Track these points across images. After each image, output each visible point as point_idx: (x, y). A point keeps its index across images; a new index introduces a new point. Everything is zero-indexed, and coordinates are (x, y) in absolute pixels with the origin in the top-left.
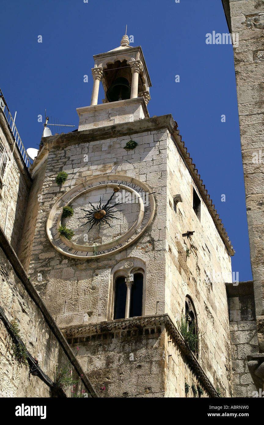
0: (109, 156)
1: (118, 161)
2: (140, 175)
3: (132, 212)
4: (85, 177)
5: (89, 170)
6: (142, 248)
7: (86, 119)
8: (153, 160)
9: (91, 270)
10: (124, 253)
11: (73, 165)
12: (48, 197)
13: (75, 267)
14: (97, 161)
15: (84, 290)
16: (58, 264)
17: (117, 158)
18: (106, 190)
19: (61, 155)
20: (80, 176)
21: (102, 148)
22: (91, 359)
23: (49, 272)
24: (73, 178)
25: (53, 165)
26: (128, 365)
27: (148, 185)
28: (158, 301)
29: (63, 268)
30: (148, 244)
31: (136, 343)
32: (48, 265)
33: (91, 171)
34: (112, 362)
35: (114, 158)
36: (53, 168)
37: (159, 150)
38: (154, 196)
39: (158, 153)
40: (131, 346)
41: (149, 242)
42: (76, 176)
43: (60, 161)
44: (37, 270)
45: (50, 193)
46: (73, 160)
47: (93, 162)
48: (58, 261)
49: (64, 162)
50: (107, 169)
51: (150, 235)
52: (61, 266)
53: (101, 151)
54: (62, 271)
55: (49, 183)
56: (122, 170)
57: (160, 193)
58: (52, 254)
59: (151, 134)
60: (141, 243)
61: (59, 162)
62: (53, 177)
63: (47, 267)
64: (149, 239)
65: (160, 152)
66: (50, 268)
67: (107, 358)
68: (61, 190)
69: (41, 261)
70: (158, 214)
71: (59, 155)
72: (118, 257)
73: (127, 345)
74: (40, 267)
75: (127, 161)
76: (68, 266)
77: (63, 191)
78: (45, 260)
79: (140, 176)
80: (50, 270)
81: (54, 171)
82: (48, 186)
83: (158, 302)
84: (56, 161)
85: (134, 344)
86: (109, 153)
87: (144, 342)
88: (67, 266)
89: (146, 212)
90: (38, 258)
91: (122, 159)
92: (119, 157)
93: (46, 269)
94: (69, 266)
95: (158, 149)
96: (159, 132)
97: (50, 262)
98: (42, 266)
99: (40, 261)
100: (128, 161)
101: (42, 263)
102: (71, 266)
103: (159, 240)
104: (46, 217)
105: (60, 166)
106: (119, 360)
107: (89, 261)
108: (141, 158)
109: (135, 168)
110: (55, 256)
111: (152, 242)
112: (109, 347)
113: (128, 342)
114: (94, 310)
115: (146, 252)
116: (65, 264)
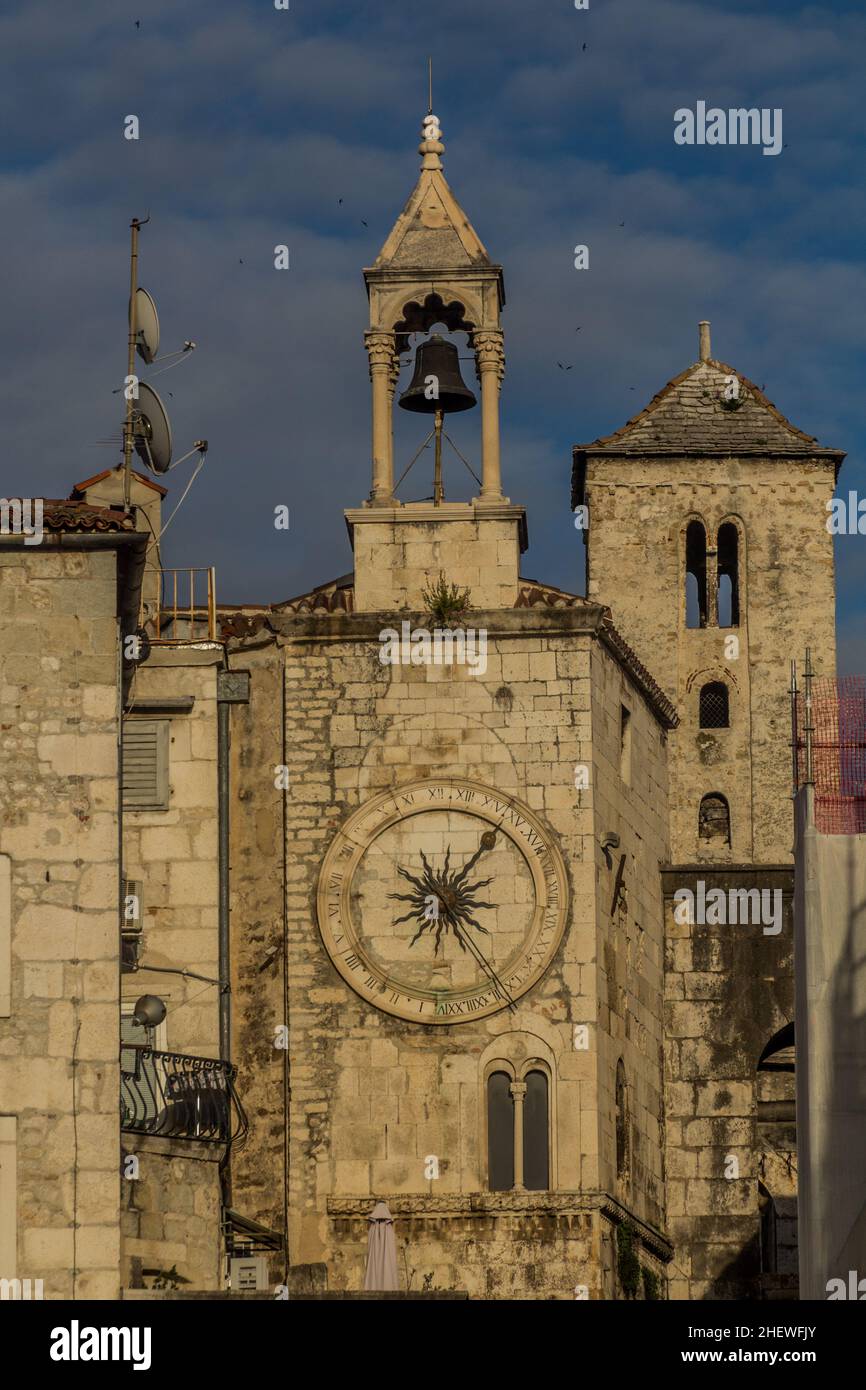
0: (446, 704)
1: (469, 729)
2: (527, 785)
3: (516, 903)
4: (393, 765)
5: (399, 745)
6: (545, 1010)
7: (372, 550)
8: (557, 743)
9: (435, 1052)
10: (505, 1015)
11: (359, 718)
12: (305, 813)
13: (395, 1038)
14: (417, 715)
15: (425, 1104)
16: (358, 1025)
17: (468, 717)
18: (449, 820)
19: (319, 674)
20: (380, 758)
21: (425, 672)
22: (455, 1271)
23: (338, 1043)
24: (361, 765)
25: (304, 705)
26: (530, 1293)
27: (549, 823)
28: (583, 1152)
29: (370, 1039)
30: (556, 1001)
31: (543, 1244)
32: (335, 1023)
33: (406, 748)
34: (499, 1283)
35: (459, 714)
36: (303, 715)
37: (572, 711)
38: (565, 862)
39: (569, 723)
40: (532, 1252)
41: (558, 995)
42: (370, 759)
43: (320, 694)
44: (310, 1033)
45: (309, 804)
46: (354, 700)
47: (409, 720)
48: (358, 1019)
49: (330, 701)
50: (446, 749)
51: (560, 976)
52: (364, 1033)
53: (425, 682)
54: (368, 1048)
55: (301, 768)
56: (483, 762)
57: (578, 856)
58: (339, 995)
59: (549, 649)
60: (541, 996)
61: (317, 699)
62: (308, 751)
63: (332, 1029)
64: (557, 989)
65: (573, 718)
66: (340, 1034)
67: (488, 1272)
68: (337, 799)
69: (317, 1010)
70: (575, 919)
71: (314, 674)
72: (493, 1026)
73: (525, 1248)
74: (316, 1025)
75: (492, 730)
76: (381, 1035)
77: (341, 802)
78: (326, 1007)
79: (528, 788)
80: (339, 1039)
81: (308, 728)
82: (298, 778)
83: (583, 1156)
84: (309, 694)
85: (538, 1247)
86: (446, 694)
87: (559, 1244)
88: (378, 1033)
89: (549, 907)
90: (308, 999)
91: (481, 722)
92: (472, 712)
93: (331, 1034)
94: (384, 1034)
95: (568, 707)
96: (571, 648)
97: (337, 1015)
98: (322, 1025)
99: (313, 1011)
100: (496, 730)
101: (318, 1015)
102: (389, 1035)
103: (579, 995)
104: (308, 879)
105: (320, 714)
106: (512, 1279)
107: (428, 1028)
108: (527, 728)
109: (514, 762)
110: (346, 1000)
111: (564, 995)
112: (489, 1248)
113: (529, 1240)
114: (452, 1159)
115: (555, 1022)
116: (373, 1027)
